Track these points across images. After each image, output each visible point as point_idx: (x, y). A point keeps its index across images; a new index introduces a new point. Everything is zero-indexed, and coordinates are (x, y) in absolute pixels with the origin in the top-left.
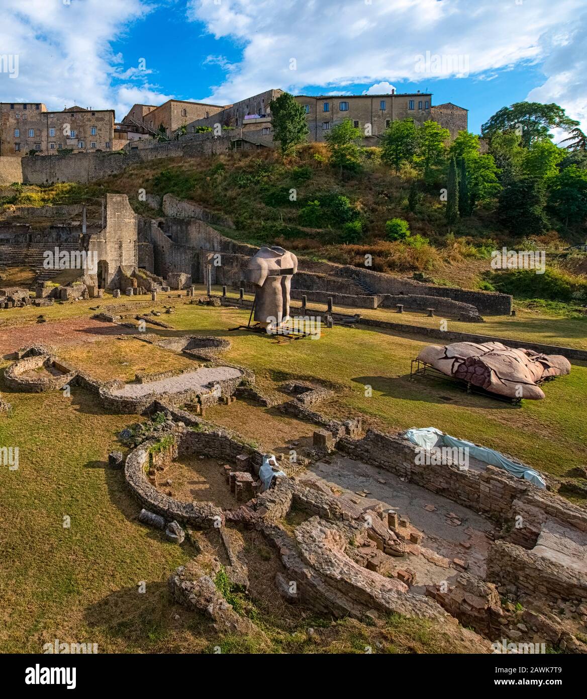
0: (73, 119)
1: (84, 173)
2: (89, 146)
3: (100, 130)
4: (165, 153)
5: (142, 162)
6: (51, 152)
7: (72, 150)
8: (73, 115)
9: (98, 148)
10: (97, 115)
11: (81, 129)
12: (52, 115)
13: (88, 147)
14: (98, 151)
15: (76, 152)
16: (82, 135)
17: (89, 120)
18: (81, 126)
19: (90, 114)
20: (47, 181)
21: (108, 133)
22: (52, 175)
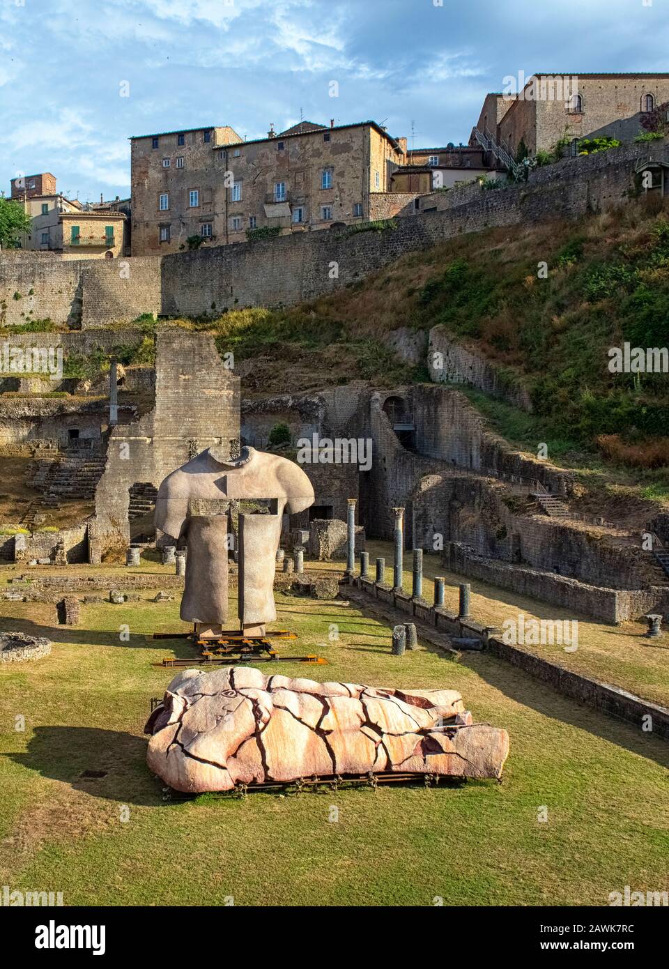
0: (283, 154)
1: (292, 283)
2: (316, 215)
3: (341, 174)
4: (482, 219)
5: (429, 245)
6: (235, 238)
7: (278, 230)
8: (281, 146)
9: (335, 219)
10: (334, 138)
11: (299, 178)
12: (237, 152)
13: (315, 218)
14: (338, 225)
15: (287, 232)
16: (302, 191)
17: (317, 154)
18: (297, 171)
19: (319, 138)
20: (213, 306)
21: (359, 181)
22: (224, 292)
